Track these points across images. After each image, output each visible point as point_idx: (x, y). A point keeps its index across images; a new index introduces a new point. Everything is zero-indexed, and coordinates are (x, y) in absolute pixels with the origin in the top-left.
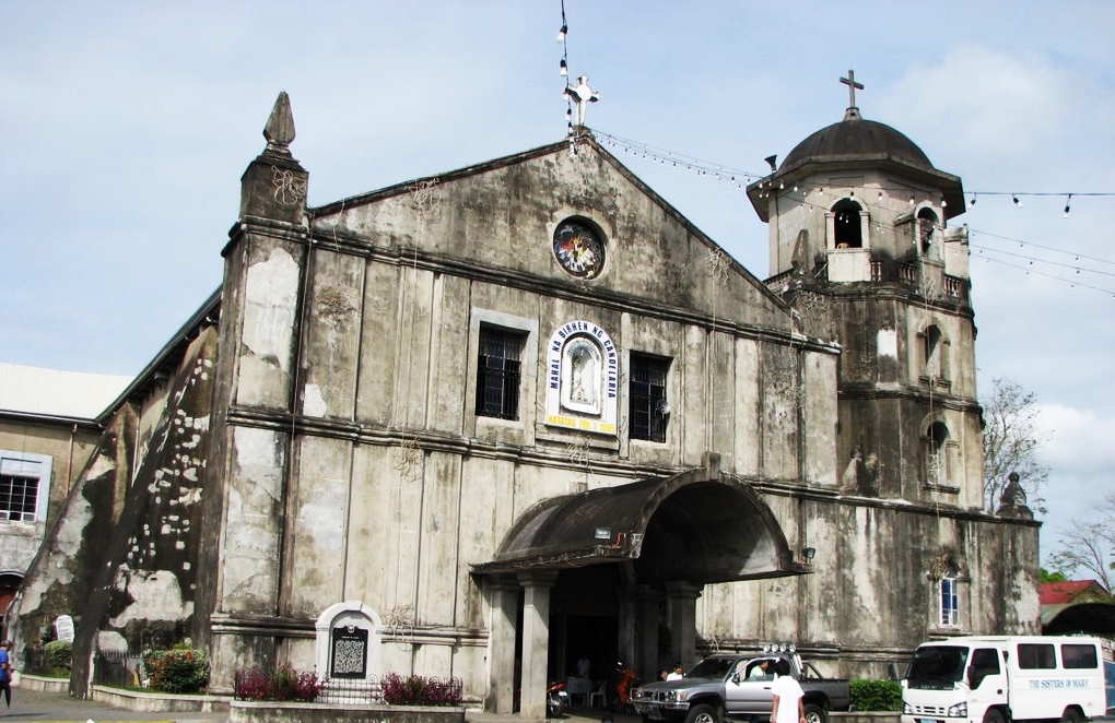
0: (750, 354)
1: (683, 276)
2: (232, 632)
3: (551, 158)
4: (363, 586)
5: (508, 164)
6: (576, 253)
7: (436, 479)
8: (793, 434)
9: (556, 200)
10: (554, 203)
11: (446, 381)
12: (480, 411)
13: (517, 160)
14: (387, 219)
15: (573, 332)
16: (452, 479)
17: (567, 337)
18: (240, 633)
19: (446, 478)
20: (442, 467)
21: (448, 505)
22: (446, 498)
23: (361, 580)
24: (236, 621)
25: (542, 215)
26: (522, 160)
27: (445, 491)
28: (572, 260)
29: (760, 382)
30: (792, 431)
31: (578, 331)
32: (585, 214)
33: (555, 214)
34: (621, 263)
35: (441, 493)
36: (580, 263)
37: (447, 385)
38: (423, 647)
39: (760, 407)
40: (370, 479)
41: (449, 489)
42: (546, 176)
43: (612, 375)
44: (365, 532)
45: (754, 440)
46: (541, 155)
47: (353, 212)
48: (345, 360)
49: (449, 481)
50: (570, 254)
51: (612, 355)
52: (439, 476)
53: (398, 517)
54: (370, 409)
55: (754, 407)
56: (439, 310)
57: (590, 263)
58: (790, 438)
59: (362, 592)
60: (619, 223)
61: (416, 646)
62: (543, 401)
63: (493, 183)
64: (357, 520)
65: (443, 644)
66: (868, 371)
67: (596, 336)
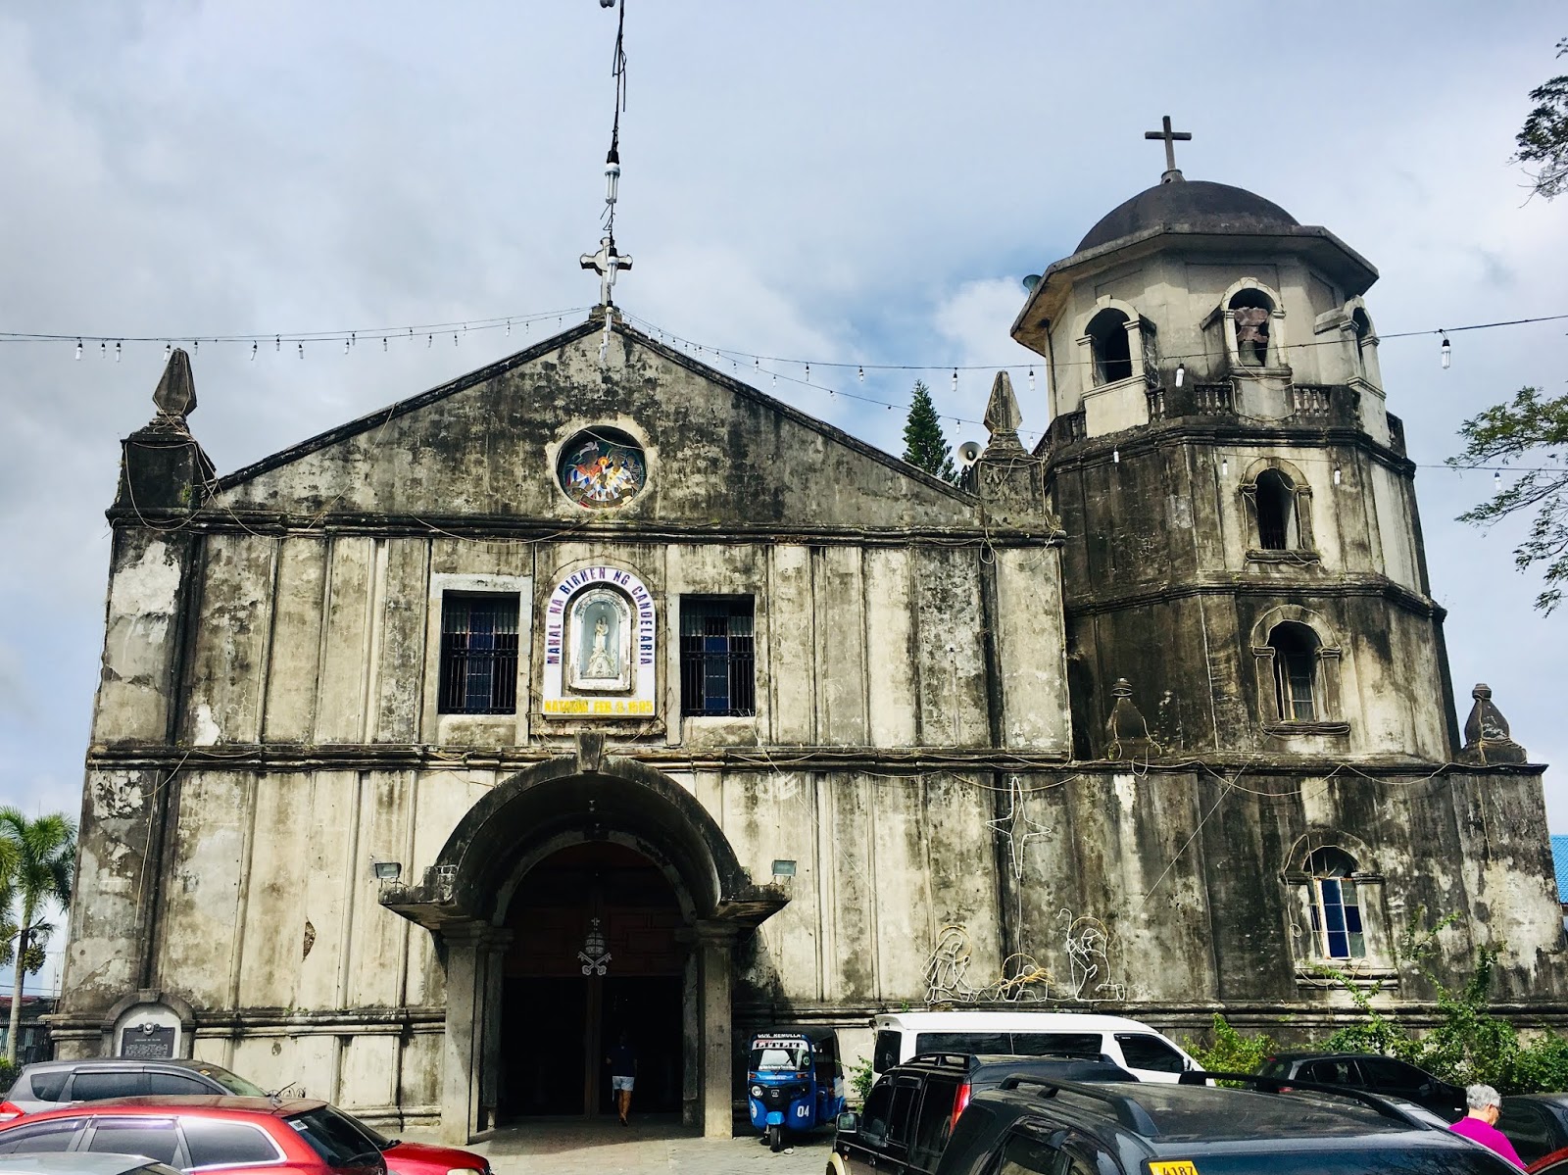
0: (894, 571)
1: (770, 478)
2: (74, 1037)
3: (552, 357)
4: (270, 961)
5: (485, 379)
6: (603, 477)
7: (375, 806)
8: (978, 676)
9: (560, 413)
10: (556, 416)
11: (391, 676)
12: (444, 708)
13: (496, 371)
14: (308, 481)
15: (583, 584)
16: (400, 805)
17: (573, 591)
18: (86, 1038)
19: (391, 803)
20: (385, 790)
21: (394, 839)
22: (390, 831)
23: (266, 952)
24: (80, 1022)
25: (539, 434)
26: (505, 369)
27: (389, 822)
28: (598, 487)
29: (911, 607)
30: (973, 673)
31: (590, 581)
32: (606, 422)
33: (559, 430)
34: (664, 478)
35: (384, 824)
36: (609, 489)
37: (393, 681)
38: (354, 1038)
39: (913, 644)
40: (282, 816)
41: (394, 818)
42: (543, 383)
43: (646, 634)
44: (274, 889)
45: (906, 695)
46: (535, 357)
47: (260, 479)
48: (245, 667)
49: (395, 806)
50: (595, 480)
51: (647, 605)
52: (380, 802)
53: (320, 862)
54: (284, 725)
55: (904, 646)
56: (384, 585)
57: (625, 486)
58: (973, 683)
59: (267, 969)
60: (662, 425)
61: (345, 1040)
62: (540, 683)
63: (463, 408)
64: (261, 875)
65: (384, 1033)
66: (1153, 561)
67: (619, 584)
